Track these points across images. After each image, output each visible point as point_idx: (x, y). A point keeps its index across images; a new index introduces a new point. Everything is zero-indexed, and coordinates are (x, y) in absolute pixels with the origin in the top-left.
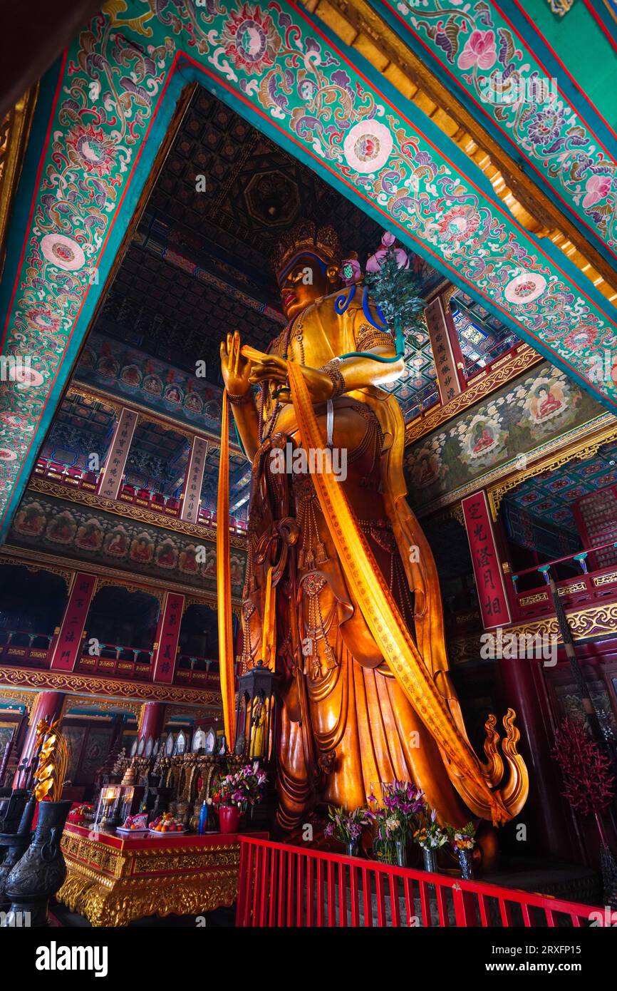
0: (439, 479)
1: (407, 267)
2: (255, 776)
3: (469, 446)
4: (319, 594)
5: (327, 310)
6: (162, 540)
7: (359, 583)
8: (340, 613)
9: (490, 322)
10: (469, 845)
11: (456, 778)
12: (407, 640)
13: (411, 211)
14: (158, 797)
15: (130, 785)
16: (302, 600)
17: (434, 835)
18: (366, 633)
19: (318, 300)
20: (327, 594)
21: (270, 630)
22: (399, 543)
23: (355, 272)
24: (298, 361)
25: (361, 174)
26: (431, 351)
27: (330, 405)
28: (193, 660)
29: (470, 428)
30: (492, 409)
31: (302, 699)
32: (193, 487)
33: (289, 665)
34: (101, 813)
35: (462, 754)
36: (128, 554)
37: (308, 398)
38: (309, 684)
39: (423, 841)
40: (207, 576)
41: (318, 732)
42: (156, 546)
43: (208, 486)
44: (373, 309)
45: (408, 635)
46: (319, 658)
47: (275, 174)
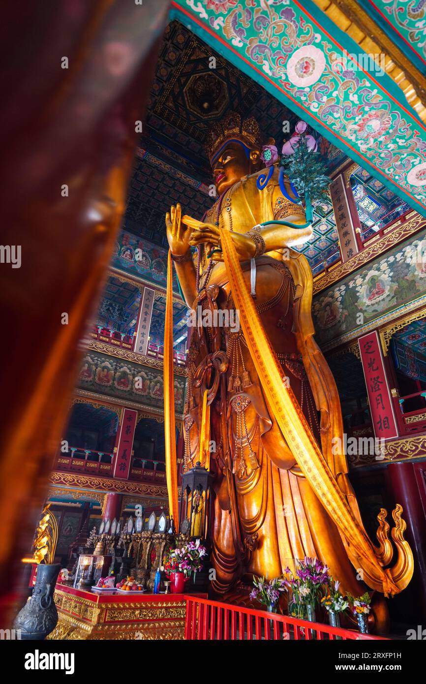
0: (339, 321)
1: (315, 151)
2: (197, 550)
3: (365, 295)
4: (245, 412)
5: (251, 186)
6: (120, 368)
7: (277, 403)
8: (261, 426)
9: (383, 194)
10: (366, 611)
11: (354, 558)
12: (315, 448)
13: (336, 115)
14: (122, 564)
15: (101, 555)
16: (231, 416)
17: (338, 601)
18: (282, 443)
19: (243, 179)
20: (251, 411)
21: (206, 438)
22: (308, 372)
23: (273, 155)
24: (227, 228)
25: (299, 88)
26: (334, 218)
27: (253, 262)
28: (144, 461)
29: (366, 281)
30: (384, 266)
31: (231, 492)
32: (144, 327)
33: (220, 466)
34: (78, 576)
35: (359, 539)
36: (94, 379)
37: (236, 257)
38: (236, 481)
39: (328, 605)
40: (154, 396)
41: (244, 518)
42: (115, 373)
43: (155, 326)
44: (288, 185)
45: (316, 444)
46: (245, 460)
47: (209, 75)
